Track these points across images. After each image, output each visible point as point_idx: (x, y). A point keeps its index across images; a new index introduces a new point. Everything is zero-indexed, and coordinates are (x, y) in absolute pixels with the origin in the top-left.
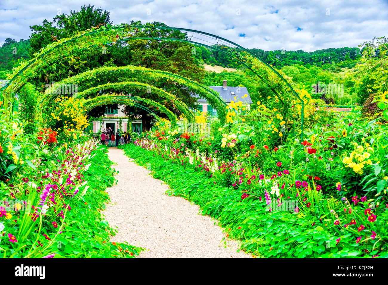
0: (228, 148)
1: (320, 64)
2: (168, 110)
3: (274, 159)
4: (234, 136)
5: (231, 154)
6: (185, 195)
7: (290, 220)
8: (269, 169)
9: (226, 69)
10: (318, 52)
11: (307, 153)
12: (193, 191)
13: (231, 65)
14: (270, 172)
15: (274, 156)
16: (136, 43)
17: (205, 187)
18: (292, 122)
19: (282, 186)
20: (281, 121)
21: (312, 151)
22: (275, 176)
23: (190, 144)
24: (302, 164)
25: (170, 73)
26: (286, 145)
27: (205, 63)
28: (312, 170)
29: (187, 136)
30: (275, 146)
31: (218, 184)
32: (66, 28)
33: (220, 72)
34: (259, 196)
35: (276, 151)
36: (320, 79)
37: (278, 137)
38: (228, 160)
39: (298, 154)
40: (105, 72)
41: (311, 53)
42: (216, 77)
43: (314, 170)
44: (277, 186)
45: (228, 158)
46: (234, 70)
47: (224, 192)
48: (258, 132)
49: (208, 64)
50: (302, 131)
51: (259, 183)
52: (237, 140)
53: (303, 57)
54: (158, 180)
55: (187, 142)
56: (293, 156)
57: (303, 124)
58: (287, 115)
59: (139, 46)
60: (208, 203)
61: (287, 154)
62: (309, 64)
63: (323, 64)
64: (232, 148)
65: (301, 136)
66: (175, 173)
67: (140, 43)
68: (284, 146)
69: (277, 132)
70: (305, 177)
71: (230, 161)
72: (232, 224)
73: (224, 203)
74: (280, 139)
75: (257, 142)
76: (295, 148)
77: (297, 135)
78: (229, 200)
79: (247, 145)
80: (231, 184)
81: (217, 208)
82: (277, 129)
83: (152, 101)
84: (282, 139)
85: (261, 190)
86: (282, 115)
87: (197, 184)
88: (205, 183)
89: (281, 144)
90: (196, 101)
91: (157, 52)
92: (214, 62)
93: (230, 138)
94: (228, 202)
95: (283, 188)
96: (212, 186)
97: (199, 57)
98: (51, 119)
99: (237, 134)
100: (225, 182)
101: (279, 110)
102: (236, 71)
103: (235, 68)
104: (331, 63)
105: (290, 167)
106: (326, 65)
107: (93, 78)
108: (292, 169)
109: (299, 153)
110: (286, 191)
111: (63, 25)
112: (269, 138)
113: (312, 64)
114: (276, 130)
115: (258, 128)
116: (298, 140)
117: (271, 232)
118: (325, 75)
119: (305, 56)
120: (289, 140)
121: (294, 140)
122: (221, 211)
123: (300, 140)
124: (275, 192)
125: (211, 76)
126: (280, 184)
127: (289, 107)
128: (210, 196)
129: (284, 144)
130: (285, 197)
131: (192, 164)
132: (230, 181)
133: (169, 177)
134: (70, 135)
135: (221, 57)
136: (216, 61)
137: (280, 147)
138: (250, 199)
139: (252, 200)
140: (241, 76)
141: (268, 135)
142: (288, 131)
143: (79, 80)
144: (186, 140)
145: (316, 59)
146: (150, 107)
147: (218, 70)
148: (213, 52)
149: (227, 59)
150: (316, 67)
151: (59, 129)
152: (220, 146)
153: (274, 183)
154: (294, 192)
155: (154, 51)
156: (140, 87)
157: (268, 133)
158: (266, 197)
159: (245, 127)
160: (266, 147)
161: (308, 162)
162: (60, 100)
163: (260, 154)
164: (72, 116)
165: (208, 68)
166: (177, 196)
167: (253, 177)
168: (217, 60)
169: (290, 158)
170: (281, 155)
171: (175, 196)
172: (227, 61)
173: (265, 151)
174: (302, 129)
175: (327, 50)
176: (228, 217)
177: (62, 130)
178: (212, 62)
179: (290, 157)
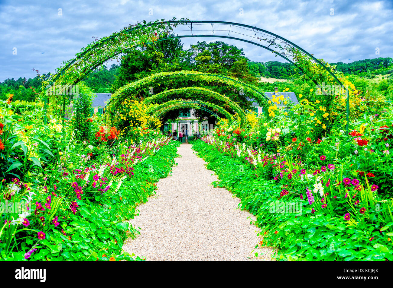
0: (272, 142)
1: (357, 73)
2: (225, 111)
3: (317, 152)
4: (278, 130)
5: (275, 147)
6: (228, 187)
7: (338, 227)
8: (312, 162)
9: (279, 80)
10: (355, 63)
11: (356, 145)
12: (237, 183)
13: (282, 77)
14: (312, 166)
15: (317, 149)
16: (201, 59)
17: (248, 179)
18: (336, 114)
19: (327, 184)
20: (324, 113)
21: (362, 143)
22: (318, 172)
23: (241, 139)
24: (350, 157)
25: (219, 75)
26: (331, 137)
27: (262, 76)
28: (363, 165)
29: (238, 132)
30: (318, 138)
31: (261, 176)
32: (147, 50)
33: (274, 83)
34: (301, 192)
35: (319, 143)
36: (357, 85)
37: (321, 130)
38: (272, 153)
39: (344, 147)
40: (162, 77)
41: (349, 64)
42: (270, 86)
43: (366, 164)
44: (320, 184)
45: (273, 151)
46: (284, 81)
47: (265, 186)
48: (301, 125)
49: (264, 77)
50: (348, 122)
51: (301, 178)
52: (281, 134)
53: (342, 68)
54: (210, 171)
55: (239, 137)
56: (338, 148)
57: (349, 114)
58: (330, 106)
59: (204, 61)
60: (248, 197)
61: (331, 146)
62: (347, 73)
63: (359, 72)
64: (276, 141)
65: (347, 128)
66: (224, 165)
67: (205, 58)
68: (328, 138)
69: (320, 125)
70: (355, 173)
71: (275, 154)
72: (268, 226)
73: (263, 199)
74: (323, 132)
75: (299, 135)
76: (340, 140)
77: (342, 126)
78: (268, 196)
79: (290, 138)
80: (272, 177)
81: (255, 204)
82: (321, 121)
83: (212, 104)
84: (326, 132)
85: (302, 186)
86: (326, 107)
87: (240, 176)
88: (248, 175)
89: (324, 136)
90: (251, 104)
91: (218, 66)
92: (268, 75)
93: (274, 132)
94: (267, 198)
95: (328, 186)
96: (255, 179)
97: (257, 72)
98: (119, 119)
99: (281, 128)
100: (267, 174)
101: (322, 102)
102: (287, 81)
103: (286, 79)
104: (367, 72)
105: (335, 160)
106: (363, 73)
107: (151, 82)
108: (339, 163)
109: (344, 145)
110: (331, 189)
111: (145, 48)
112: (312, 130)
113: (350, 73)
114: (319, 122)
115: (300, 121)
116: (343, 132)
117: (313, 245)
118: (362, 81)
119: (344, 66)
120: (333, 132)
121: (338, 132)
122: (259, 207)
123: (345, 131)
124: (319, 191)
125: (266, 85)
126: (324, 180)
127: (332, 99)
128: (251, 189)
129: (327, 136)
130: (331, 195)
131: (240, 156)
132: (272, 174)
133: (219, 168)
134: (137, 132)
135: (274, 71)
136: (270, 75)
137: (324, 139)
138: (291, 196)
139: (293, 197)
140: (291, 85)
141: (311, 128)
142: (332, 123)
143: (139, 84)
144: (237, 135)
145: (354, 69)
146: (214, 110)
147: (272, 81)
148: (268, 67)
149: (279, 72)
150: (353, 75)
151: (126, 127)
152: (265, 139)
153: (317, 180)
154: (342, 191)
155: (216, 65)
156: (199, 91)
157: (311, 126)
158: (308, 196)
159: (289, 122)
160: (309, 139)
161: (357, 155)
162: (127, 103)
163: (302, 146)
164: (136, 116)
165: (264, 80)
166: (222, 188)
167: (294, 171)
168: (271, 73)
169: (334, 151)
170: (324, 148)
171: (220, 187)
172: (279, 74)
173: (308, 144)
174: (348, 120)
175: (363, 61)
176: (266, 215)
177: (129, 128)
178: (267, 75)
179: (335, 149)
